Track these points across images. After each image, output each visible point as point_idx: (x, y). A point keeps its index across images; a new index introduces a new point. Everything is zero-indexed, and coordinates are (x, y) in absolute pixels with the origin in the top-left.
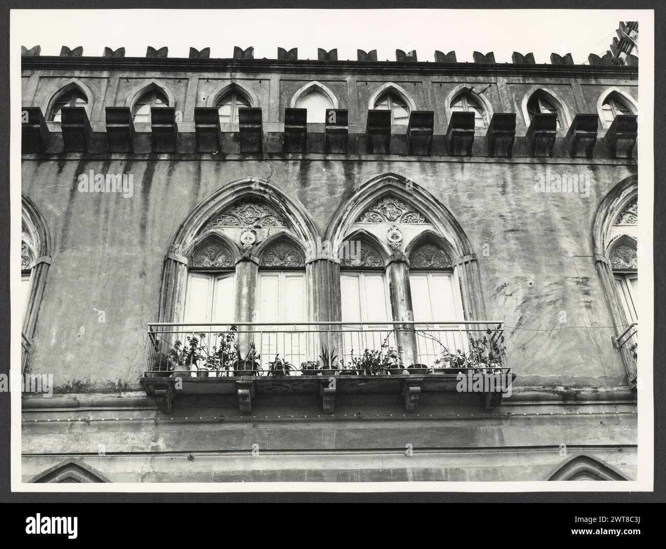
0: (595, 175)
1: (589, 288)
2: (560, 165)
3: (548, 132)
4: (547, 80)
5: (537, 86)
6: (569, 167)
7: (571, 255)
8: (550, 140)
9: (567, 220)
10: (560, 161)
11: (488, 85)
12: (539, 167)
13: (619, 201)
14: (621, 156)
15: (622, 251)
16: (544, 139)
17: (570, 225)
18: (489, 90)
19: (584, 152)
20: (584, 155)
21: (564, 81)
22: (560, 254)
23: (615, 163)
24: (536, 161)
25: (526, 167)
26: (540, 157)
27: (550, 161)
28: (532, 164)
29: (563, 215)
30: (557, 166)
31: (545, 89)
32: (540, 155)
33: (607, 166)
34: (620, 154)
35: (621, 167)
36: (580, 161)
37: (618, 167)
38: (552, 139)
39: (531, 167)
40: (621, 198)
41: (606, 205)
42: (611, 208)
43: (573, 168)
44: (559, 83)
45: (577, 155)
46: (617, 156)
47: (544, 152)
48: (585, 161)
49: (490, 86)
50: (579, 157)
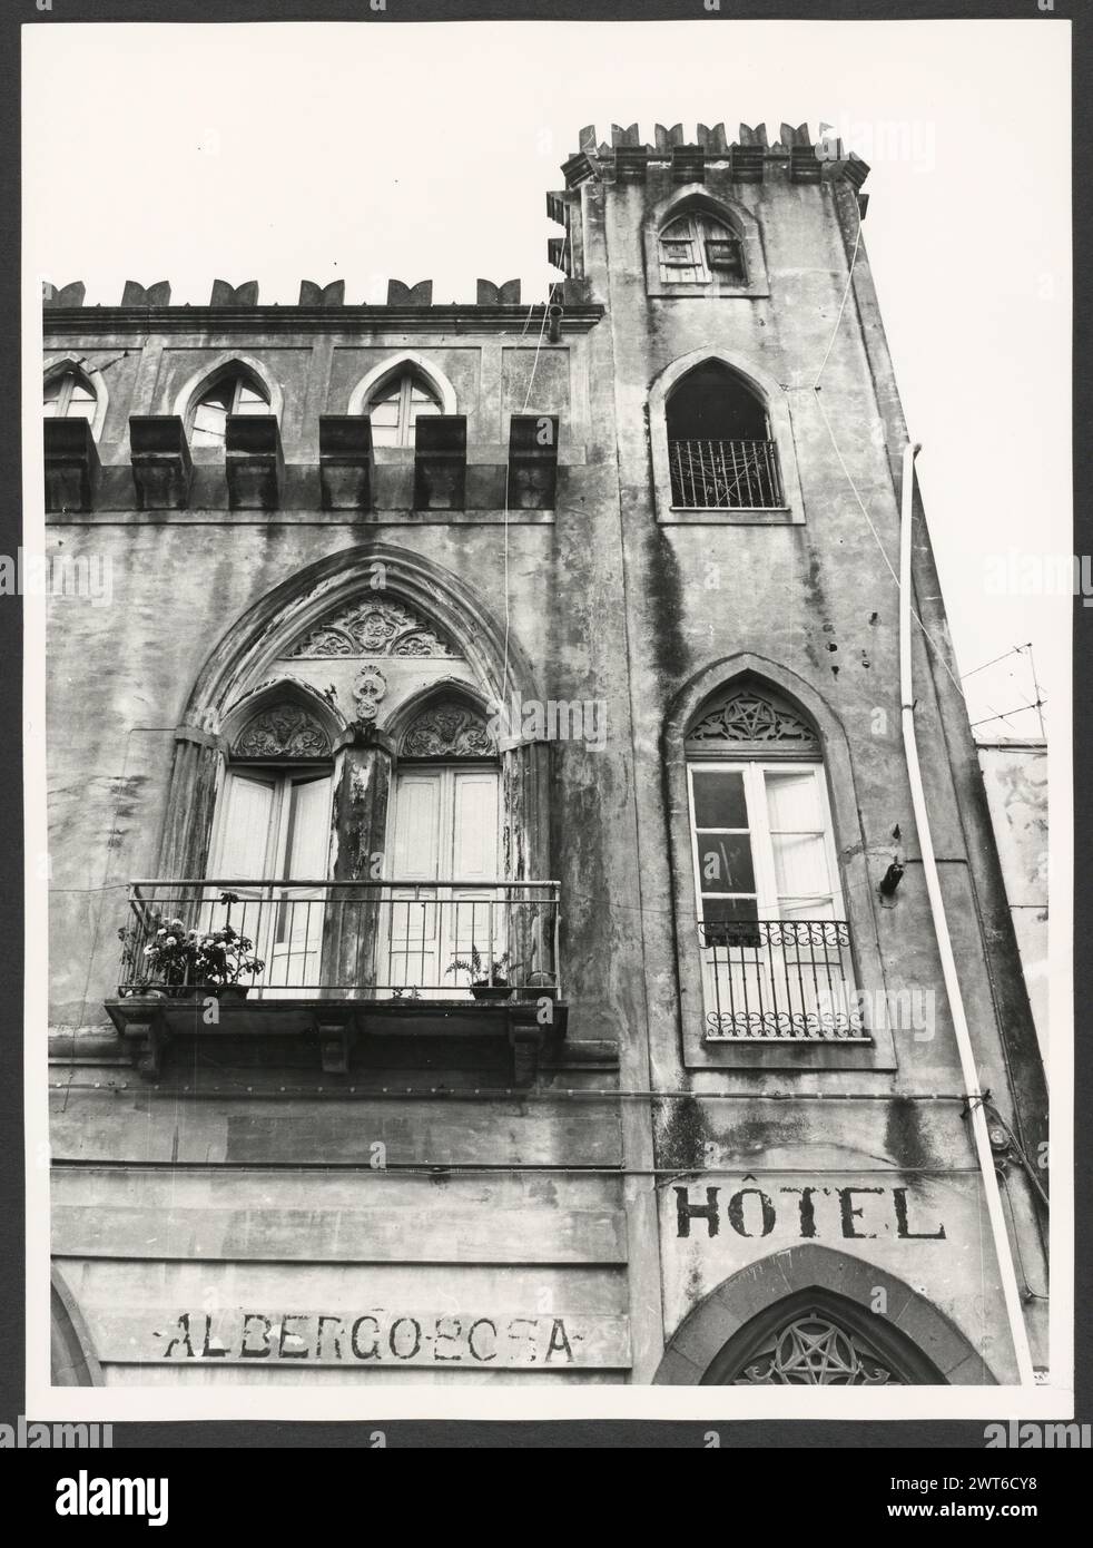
0: (269, 546)
1: (137, 801)
2: (197, 527)
3: (160, 455)
4: (262, 340)
5: (232, 352)
6: (217, 529)
7: (128, 726)
8: (170, 475)
9: (158, 648)
10: (198, 517)
11: (123, 352)
12: (146, 532)
13: (303, 604)
14: (344, 505)
15: (277, 718)
16: (155, 471)
17: (160, 659)
18: (120, 364)
19: (257, 496)
20: (257, 504)
21: (299, 340)
22: (102, 726)
23: (327, 519)
24: (143, 518)
25: (118, 532)
26: (157, 509)
27: (176, 517)
28: (133, 526)
29: (151, 638)
30: (190, 528)
31: (247, 360)
32: (156, 506)
33: (307, 528)
34: (343, 500)
35: (338, 528)
36: (245, 517)
37: (332, 528)
38: (173, 471)
39: (128, 532)
40: (312, 598)
41: (263, 613)
42: (276, 619)
43: (223, 533)
44: (286, 345)
45: (242, 504)
46: (335, 505)
47: (166, 498)
48: (258, 517)
49: (126, 355)
50: (245, 509)
